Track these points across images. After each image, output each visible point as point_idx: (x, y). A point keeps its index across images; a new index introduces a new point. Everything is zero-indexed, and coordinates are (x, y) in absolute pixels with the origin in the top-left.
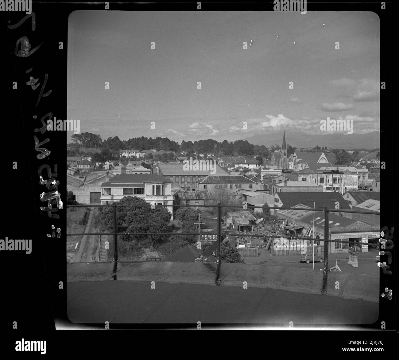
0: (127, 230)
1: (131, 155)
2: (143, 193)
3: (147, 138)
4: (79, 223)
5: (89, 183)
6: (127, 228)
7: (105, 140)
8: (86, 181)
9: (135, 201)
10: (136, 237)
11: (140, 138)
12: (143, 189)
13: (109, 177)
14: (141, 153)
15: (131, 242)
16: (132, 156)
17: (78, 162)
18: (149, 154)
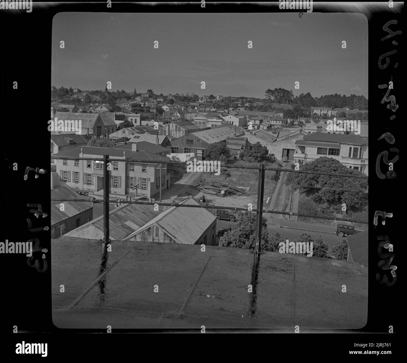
0: (320, 192)
1: (322, 112)
2: (338, 154)
3: (340, 95)
4: (271, 178)
5: (283, 140)
6: (319, 189)
7: (297, 96)
8: (279, 137)
9: (330, 163)
10: (328, 201)
11: (333, 95)
12: (339, 150)
13: (303, 134)
14: (333, 111)
15: (323, 205)
16: (324, 114)
17: (270, 117)
18: (342, 113)
